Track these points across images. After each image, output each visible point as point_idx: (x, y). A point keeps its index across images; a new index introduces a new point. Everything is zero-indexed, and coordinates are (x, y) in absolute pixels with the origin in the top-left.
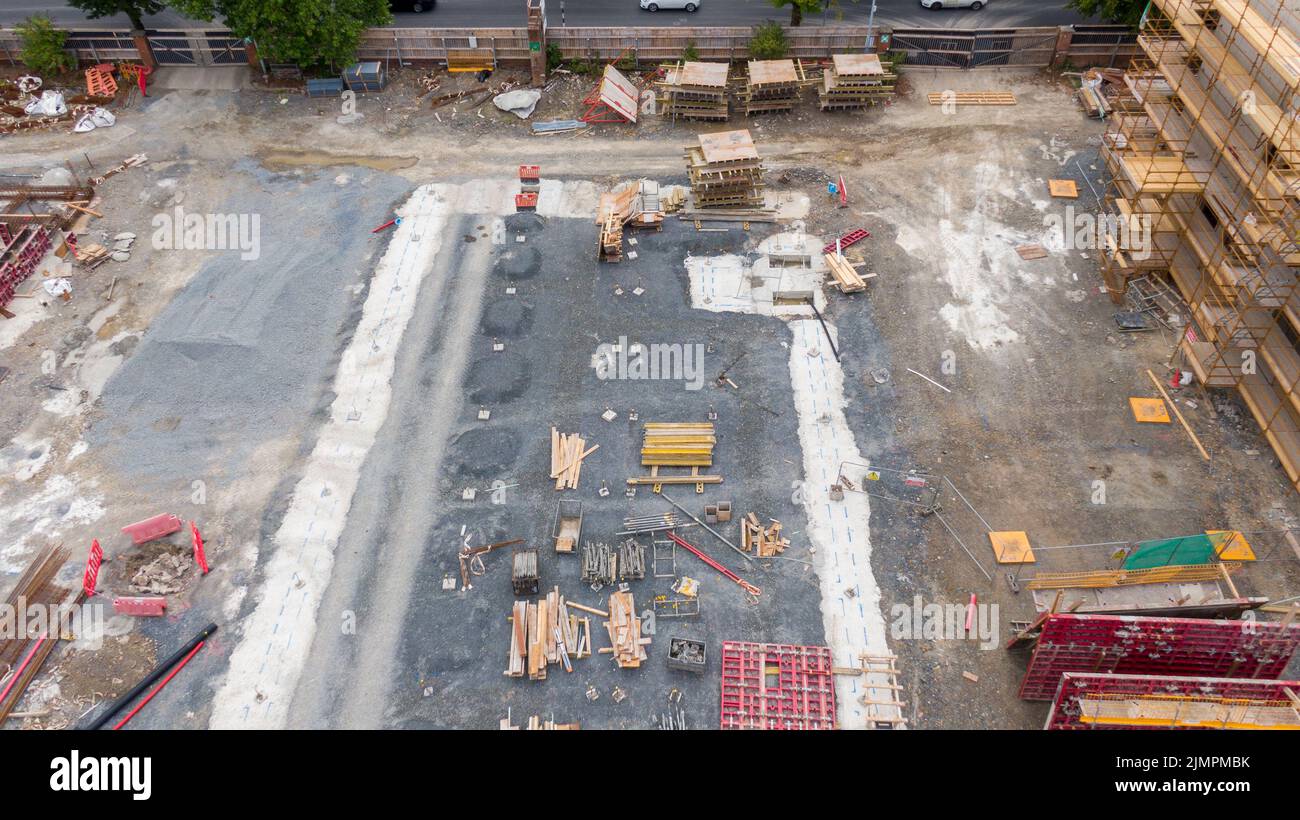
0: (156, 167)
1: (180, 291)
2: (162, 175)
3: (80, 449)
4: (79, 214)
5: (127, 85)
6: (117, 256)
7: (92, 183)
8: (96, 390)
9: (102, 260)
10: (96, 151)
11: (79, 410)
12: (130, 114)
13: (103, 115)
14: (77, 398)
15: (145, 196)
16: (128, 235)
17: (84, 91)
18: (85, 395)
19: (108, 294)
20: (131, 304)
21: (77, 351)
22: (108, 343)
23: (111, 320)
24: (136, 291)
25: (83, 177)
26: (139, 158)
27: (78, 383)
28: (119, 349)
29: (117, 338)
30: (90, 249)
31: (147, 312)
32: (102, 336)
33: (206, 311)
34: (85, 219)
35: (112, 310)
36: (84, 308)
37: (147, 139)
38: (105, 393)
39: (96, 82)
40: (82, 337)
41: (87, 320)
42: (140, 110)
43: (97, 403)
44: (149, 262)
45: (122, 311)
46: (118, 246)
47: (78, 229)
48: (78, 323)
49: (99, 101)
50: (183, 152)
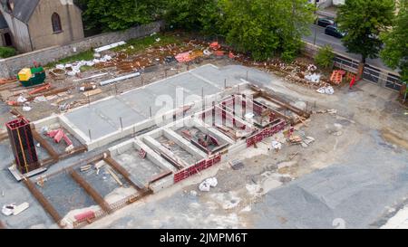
0: (338, 117)
1: (317, 170)
2: (338, 122)
3: (248, 209)
4: (300, 122)
5: (346, 81)
6: (303, 144)
7: (311, 112)
8: (266, 191)
9: (298, 143)
10: (319, 102)
11: (256, 194)
12: (340, 93)
13: (331, 89)
14: (258, 190)
15: (327, 127)
16: (312, 139)
17: (329, 78)
18: (262, 190)
19: (292, 157)
20: (297, 165)
21: (269, 172)
22: (281, 175)
23: (287, 167)
24: (303, 161)
25: (309, 109)
26: (334, 111)
27: (262, 184)
28: (283, 180)
29: (285, 176)
30: (295, 137)
31: (301, 172)
32: (280, 172)
33: (322, 184)
34: (301, 124)
35: (289, 164)
36: (280, 158)
37: (342, 105)
38: (268, 193)
39: (335, 76)
40: (273, 168)
41: (279, 163)
42: (345, 93)
43: (263, 196)
44: (313, 152)
45: (293, 166)
46: (306, 141)
47: (296, 128)
48: (276, 162)
49: (332, 84)
50: (352, 116)
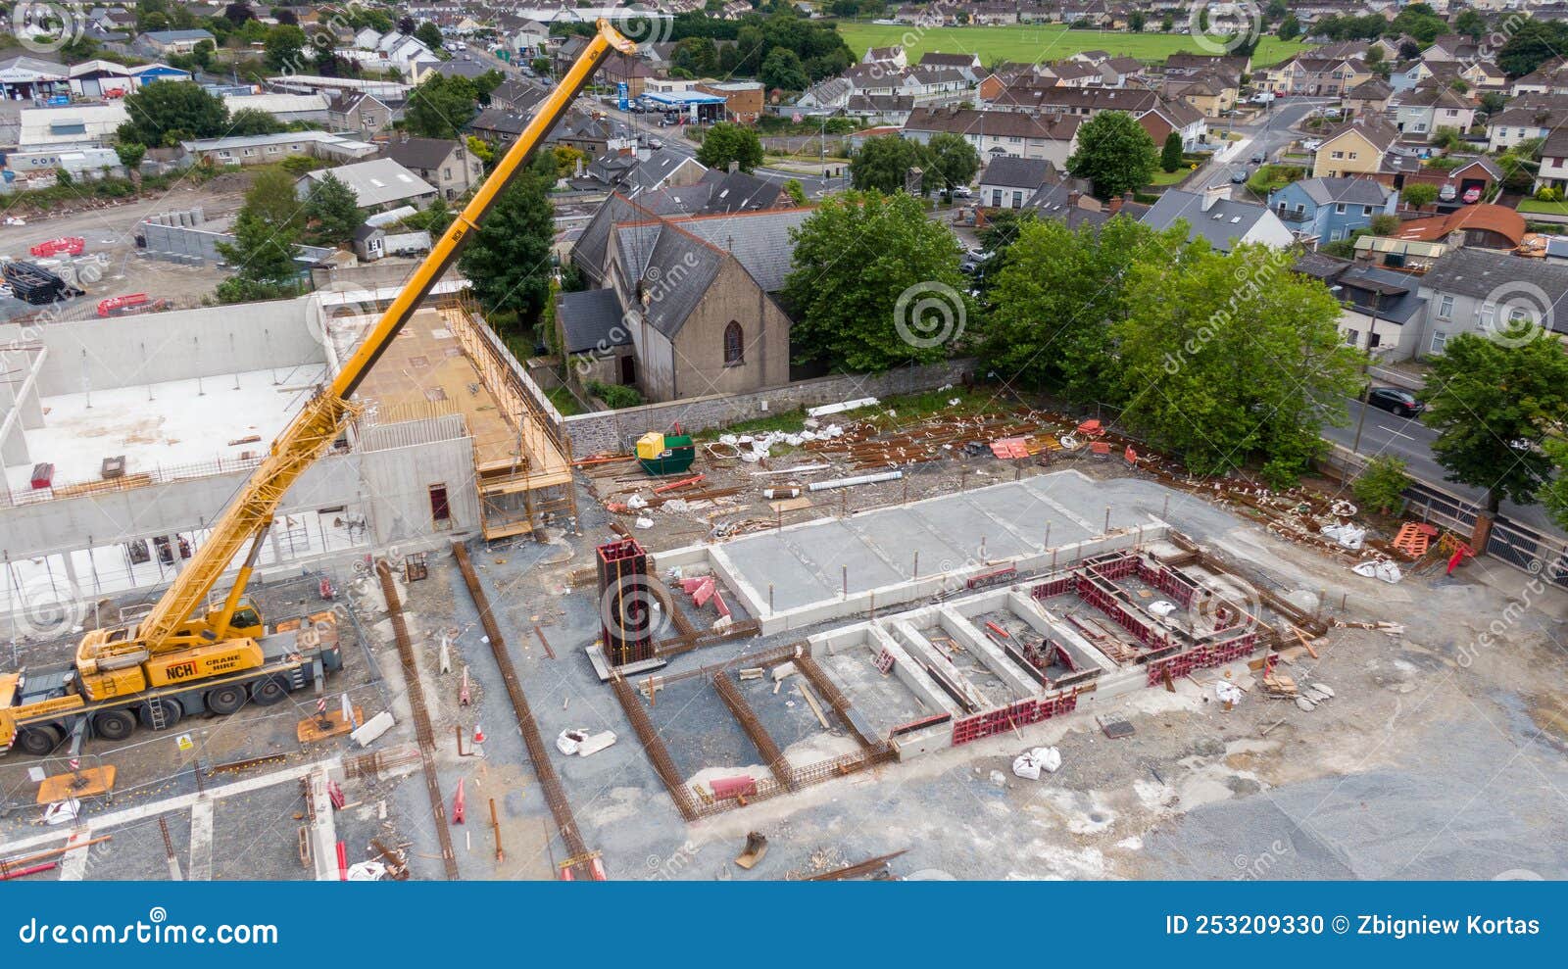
0: (1406, 645)
1: (1336, 775)
2: (1406, 657)
3: (1133, 843)
4: (1298, 643)
5: (1436, 555)
6: (1302, 702)
7: (1332, 623)
8: (1188, 804)
9: (1288, 697)
10: (1357, 597)
11: (1159, 810)
12: (1419, 583)
13: (1392, 569)
14: (1166, 800)
15: (1374, 665)
16: (1327, 690)
17: (1390, 541)
18: (1175, 800)
19: (1267, 729)
20: (1279, 753)
21: (1200, 759)
22: (1230, 772)
23: (1250, 754)
24: (1294, 744)
25: (1326, 614)
26: (1395, 627)
27: (1178, 787)
28: (1236, 785)
29: (1242, 775)
30: (1282, 679)
31: (1288, 771)
32: (1229, 763)
33: (1347, 813)
34: (1299, 650)
35: (1258, 746)
36: (1234, 726)
37: (1419, 615)
38: (1192, 814)
39: (1407, 538)
40: (1212, 750)
41: (1229, 739)
42: (1433, 585)
43: (1179, 817)
44: (1328, 727)
45: (1266, 753)
46: (1310, 693)
47: (1285, 656)
48: (1220, 735)
49: (1398, 556)
50: (1447, 648)
